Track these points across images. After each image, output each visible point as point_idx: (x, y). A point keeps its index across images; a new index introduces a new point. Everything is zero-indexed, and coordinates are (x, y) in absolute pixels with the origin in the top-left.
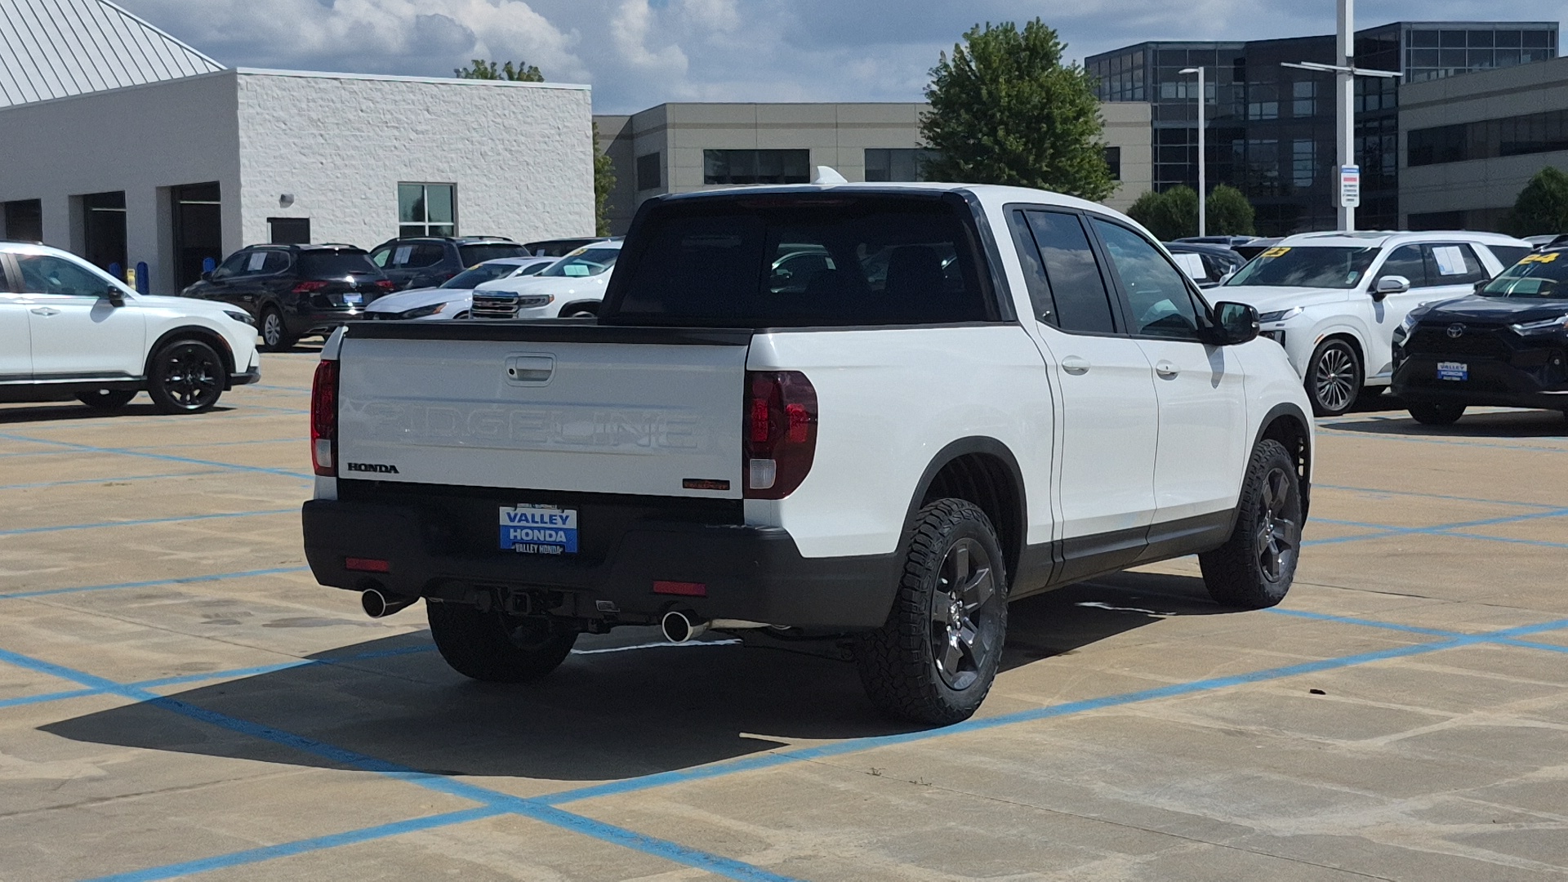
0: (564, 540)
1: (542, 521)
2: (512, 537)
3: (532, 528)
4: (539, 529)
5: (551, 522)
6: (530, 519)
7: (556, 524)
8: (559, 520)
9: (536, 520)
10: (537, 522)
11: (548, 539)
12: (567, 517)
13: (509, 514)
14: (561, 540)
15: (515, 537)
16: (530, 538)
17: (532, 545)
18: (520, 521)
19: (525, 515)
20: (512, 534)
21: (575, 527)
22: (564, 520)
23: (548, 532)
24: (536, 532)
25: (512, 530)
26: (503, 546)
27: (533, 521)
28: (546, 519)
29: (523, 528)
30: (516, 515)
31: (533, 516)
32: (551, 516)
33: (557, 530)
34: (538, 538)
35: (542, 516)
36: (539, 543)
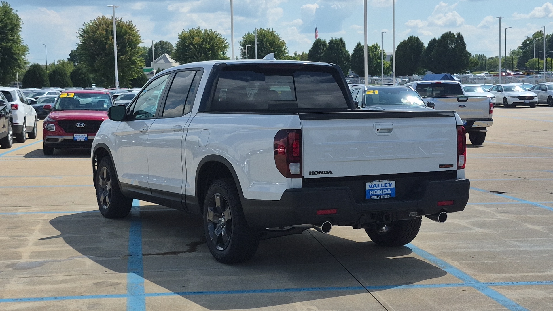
0: (390, 192)
1: (382, 186)
2: (370, 194)
3: (378, 190)
4: (380, 189)
5: (385, 186)
6: (377, 186)
7: (387, 187)
8: (388, 185)
9: (379, 186)
10: (380, 187)
11: (384, 193)
12: (391, 184)
13: (369, 185)
14: (389, 192)
15: (372, 194)
16: (377, 193)
17: (378, 196)
18: (373, 187)
19: (375, 185)
20: (370, 193)
21: (395, 187)
22: (390, 185)
23: (384, 190)
24: (379, 191)
25: (370, 191)
26: (367, 197)
27: (378, 187)
28: (383, 185)
29: (374, 190)
30: (372, 185)
31: (378, 185)
32: (385, 184)
33: (387, 189)
34: (380, 193)
35: (382, 184)
36: (381, 195)
